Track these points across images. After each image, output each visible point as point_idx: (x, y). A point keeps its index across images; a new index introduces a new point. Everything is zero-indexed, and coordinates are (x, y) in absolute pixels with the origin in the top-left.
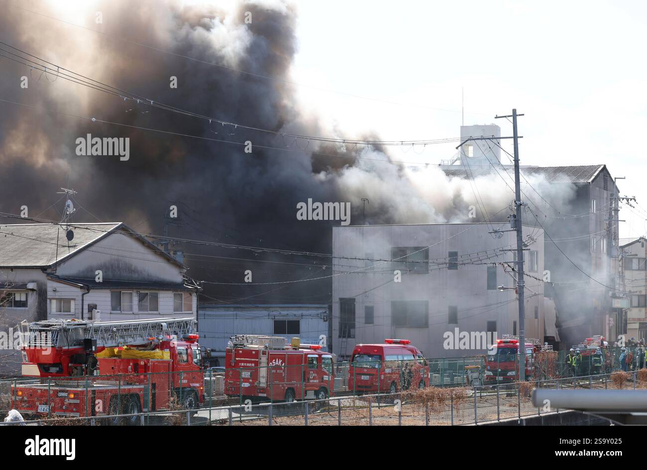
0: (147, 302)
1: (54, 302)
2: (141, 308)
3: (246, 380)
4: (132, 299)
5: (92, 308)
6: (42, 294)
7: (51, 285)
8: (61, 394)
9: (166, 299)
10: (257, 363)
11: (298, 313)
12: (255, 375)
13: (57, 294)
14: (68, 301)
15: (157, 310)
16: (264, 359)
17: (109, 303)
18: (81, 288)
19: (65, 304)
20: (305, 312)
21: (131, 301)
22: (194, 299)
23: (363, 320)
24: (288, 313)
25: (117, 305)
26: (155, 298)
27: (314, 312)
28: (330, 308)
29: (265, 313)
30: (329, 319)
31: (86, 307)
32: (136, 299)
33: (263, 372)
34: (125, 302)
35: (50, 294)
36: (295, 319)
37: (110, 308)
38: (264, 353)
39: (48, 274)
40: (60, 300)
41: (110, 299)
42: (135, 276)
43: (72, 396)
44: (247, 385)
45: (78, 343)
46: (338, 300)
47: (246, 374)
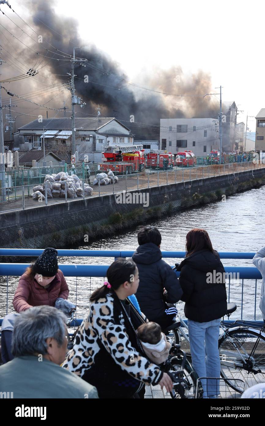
0: (122, 140)
1: (98, 140)
2: (120, 142)
3: (153, 162)
4: (118, 139)
5: (108, 142)
6: (94, 138)
7: (97, 135)
8: (114, 166)
9: (126, 139)
10: (156, 157)
11: (150, 143)
12: (156, 161)
13: (99, 138)
14: (102, 140)
15: (124, 142)
16: (158, 156)
17: (112, 141)
18: (106, 136)
19: (101, 141)
20: (152, 143)
21: (118, 140)
22: (133, 139)
23: (168, 145)
24: (147, 143)
25: (114, 141)
26: (124, 139)
27: (154, 143)
28: (159, 142)
29: (141, 143)
30: (159, 145)
31: (107, 142)
32: (119, 139)
33: (158, 160)
34: (116, 140)
35: (97, 138)
36: (149, 144)
37: (113, 142)
38: (159, 155)
39: (96, 132)
40: (99, 140)
41: (113, 139)
42: (118, 133)
43: (117, 166)
44: (153, 163)
45: (118, 152)
46: (161, 139)
47: (153, 160)
